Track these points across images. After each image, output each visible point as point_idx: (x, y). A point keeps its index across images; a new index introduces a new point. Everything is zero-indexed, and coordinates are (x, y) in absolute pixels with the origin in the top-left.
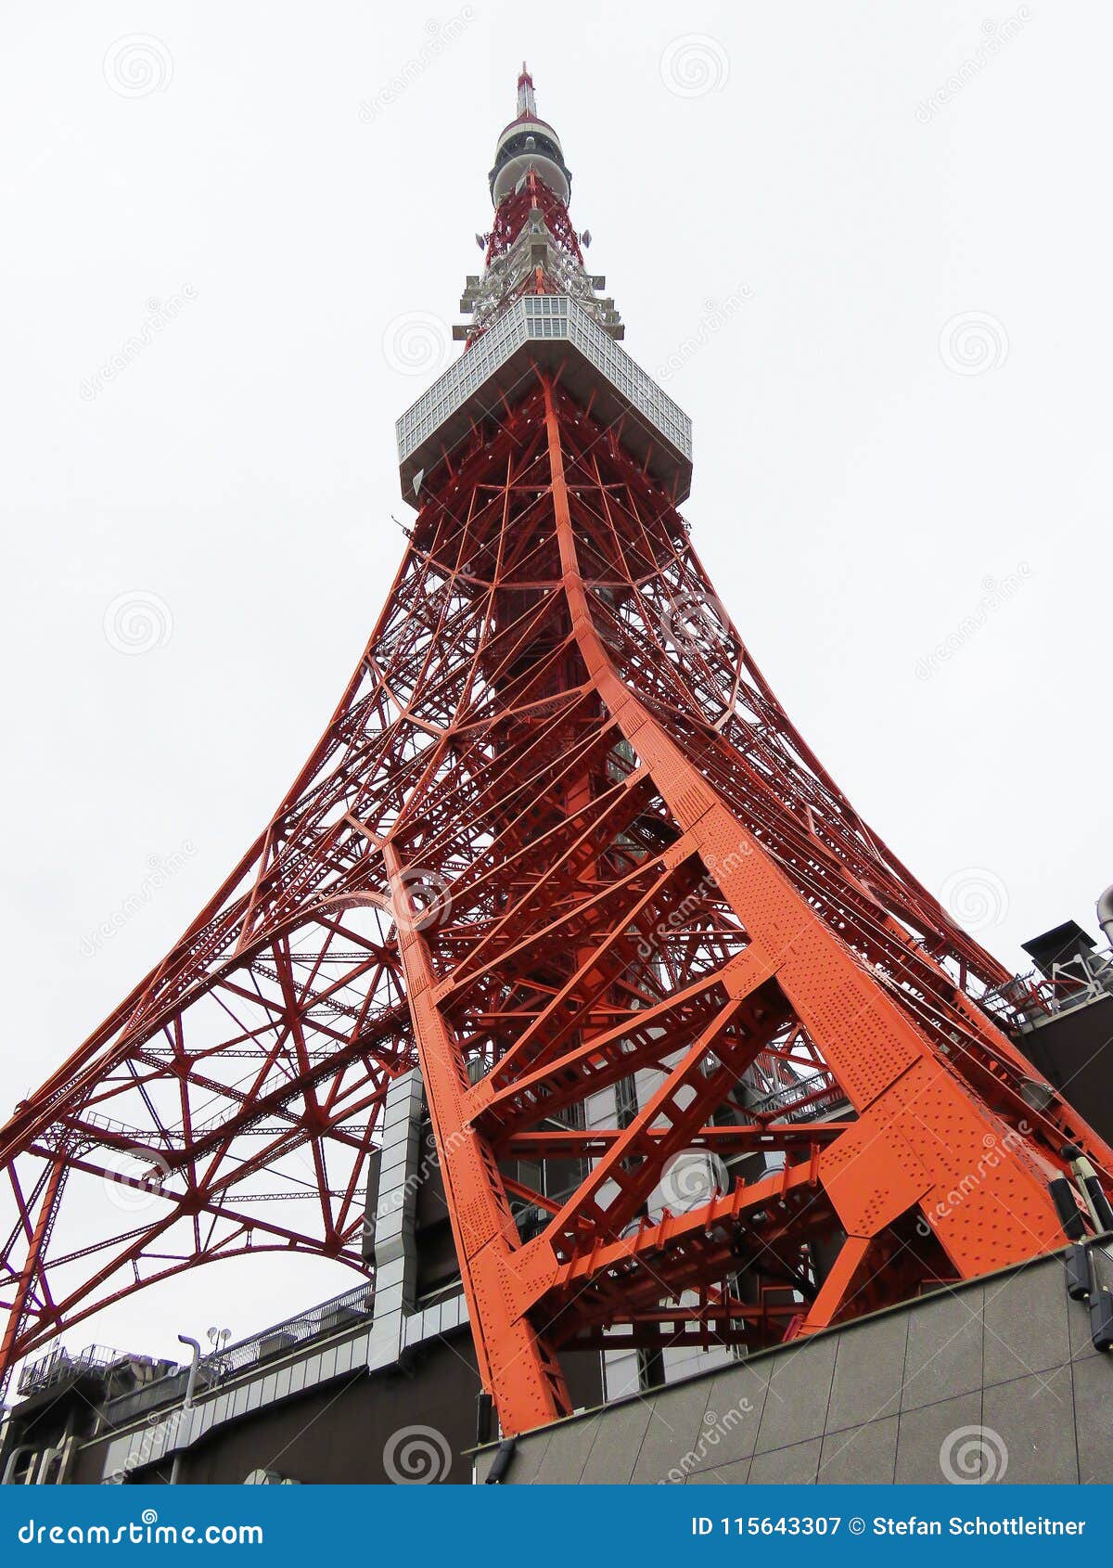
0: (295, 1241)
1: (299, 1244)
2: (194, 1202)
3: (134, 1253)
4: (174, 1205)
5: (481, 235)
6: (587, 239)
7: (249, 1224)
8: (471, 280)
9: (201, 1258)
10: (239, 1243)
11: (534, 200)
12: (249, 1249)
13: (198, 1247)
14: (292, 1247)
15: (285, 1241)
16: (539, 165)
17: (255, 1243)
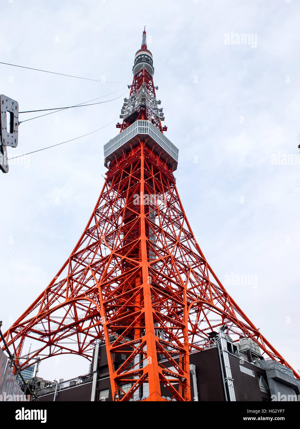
0: (72, 352)
1: (73, 352)
2: (50, 344)
3: (37, 354)
4: (46, 344)
5: (129, 85)
6: (157, 88)
7: (62, 348)
8: (126, 100)
9: (51, 355)
10: (60, 352)
11: (144, 78)
12: (62, 353)
13: (50, 353)
14: (71, 353)
15: (70, 352)
16: (146, 65)
17: (63, 352)
